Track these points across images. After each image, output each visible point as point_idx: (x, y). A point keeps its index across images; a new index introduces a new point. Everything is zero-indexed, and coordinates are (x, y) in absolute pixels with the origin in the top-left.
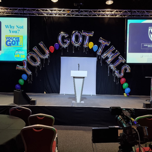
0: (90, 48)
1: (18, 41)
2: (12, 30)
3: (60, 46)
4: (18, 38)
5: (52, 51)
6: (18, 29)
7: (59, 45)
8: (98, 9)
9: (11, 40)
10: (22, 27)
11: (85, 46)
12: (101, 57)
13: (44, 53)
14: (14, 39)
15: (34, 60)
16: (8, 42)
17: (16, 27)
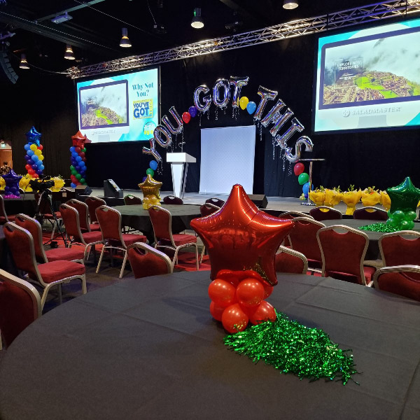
0: (243, 108)
1: (147, 109)
2: (140, 91)
3: (198, 111)
4: (147, 103)
5: (187, 121)
6: (147, 89)
7: (196, 108)
8: (264, 27)
9: (139, 108)
10: (151, 85)
11: (235, 106)
12: (260, 123)
13: (176, 126)
14: (143, 107)
15: (164, 138)
16: (137, 112)
17: (144, 86)
